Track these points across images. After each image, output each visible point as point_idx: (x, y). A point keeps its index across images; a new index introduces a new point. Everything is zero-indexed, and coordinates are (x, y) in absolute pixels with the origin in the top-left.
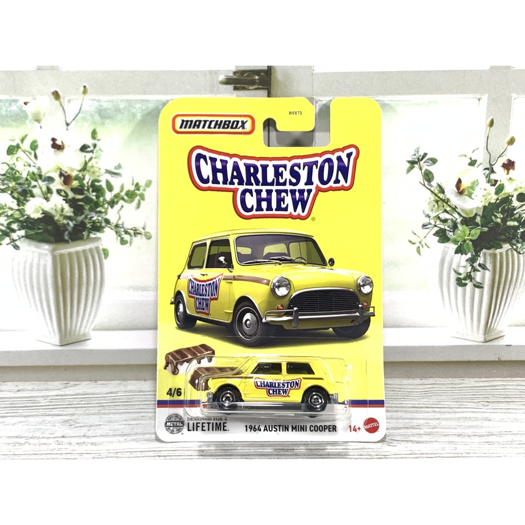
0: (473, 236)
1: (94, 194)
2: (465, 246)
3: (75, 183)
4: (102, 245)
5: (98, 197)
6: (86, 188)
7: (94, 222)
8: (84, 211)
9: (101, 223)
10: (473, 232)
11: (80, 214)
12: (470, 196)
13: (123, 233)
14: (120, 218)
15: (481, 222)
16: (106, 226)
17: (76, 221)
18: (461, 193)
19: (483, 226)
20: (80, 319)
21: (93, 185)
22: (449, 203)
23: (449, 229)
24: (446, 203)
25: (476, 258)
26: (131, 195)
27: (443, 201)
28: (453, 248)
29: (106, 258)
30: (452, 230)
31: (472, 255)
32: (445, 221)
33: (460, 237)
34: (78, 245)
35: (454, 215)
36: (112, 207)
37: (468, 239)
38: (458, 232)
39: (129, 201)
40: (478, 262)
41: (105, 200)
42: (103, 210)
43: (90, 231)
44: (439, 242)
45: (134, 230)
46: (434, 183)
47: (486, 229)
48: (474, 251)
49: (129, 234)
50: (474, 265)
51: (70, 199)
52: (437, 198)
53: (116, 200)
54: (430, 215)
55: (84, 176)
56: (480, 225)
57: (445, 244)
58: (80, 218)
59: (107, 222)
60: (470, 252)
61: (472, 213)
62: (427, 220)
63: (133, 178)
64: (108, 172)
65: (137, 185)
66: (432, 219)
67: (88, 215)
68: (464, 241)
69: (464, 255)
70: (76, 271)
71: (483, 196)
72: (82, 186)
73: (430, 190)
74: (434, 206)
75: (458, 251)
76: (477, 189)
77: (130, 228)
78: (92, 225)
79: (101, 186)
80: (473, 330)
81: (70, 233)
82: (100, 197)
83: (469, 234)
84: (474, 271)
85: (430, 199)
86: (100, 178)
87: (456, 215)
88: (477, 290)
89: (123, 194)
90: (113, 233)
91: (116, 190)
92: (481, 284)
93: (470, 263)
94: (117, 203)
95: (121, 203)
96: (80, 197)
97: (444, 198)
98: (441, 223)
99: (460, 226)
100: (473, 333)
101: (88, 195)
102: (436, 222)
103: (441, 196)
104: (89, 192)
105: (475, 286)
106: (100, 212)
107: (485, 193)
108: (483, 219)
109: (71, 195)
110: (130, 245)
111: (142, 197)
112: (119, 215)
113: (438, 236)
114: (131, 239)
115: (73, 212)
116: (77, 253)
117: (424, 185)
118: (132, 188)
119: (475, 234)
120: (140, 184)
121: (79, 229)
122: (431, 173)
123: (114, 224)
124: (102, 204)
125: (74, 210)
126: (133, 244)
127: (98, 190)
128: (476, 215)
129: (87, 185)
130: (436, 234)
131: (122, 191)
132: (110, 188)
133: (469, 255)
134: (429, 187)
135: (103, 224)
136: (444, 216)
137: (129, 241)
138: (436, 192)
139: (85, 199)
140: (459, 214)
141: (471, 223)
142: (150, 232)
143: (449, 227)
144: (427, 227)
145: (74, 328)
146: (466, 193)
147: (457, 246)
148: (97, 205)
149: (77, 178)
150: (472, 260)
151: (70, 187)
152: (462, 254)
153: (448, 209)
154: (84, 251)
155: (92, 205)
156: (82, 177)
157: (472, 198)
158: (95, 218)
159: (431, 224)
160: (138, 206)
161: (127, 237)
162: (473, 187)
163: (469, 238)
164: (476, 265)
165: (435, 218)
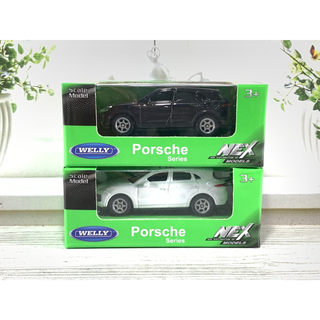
1: (8, 56)
5: (10, 58)
6: (1, 51)
7: (6, 80)
9: (11, 80)
13: (30, 90)
14: (28, 77)
16: (16, 83)
18: (315, 57)
21: (7, 49)
22: (305, 66)
23: (307, 89)
24: (303, 66)
26: (38, 57)
27: (301, 64)
28: (312, 105)
29: (14, 112)
30: (309, 89)
32: (303, 81)
33: (317, 95)
35: (310, 76)
36: (22, 67)
38: (315, 91)
39: (36, 62)
41: (16, 61)
42: (14, 70)
43: (2, 87)
44: (299, 99)
45: (39, 87)
46: (292, 49)
49: (35, 91)
52: (295, 62)
53: (25, 61)
54: (290, 76)
57: (304, 101)
59: (17, 80)
62: (288, 81)
65: (44, 48)
66: (292, 79)
67: (1, 74)
73: (289, 54)
74: (293, 68)
75: (316, 108)
77: (37, 86)
78: (4, 83)
79: (13, 49)
82: (12, 59)
85: (290, 62)
86: (13, 43)
87: (312, 76)
90: (22, 88)
91: (26, 53)
94: (27, 62)
95: (30, 63)
97: (301, 62)
98: (300, 83)
99: (315, 85)
101: (2, 56)
102: (295, 82)
103: (299, 59)
104: (3, 54)
106: (11, 71)
110: (36, 101)
111: (48, 59)
112: (28, 74)
113: (298, 95)
117: (284, 51)
118: (39, 51)
120: (46, 48)
123: (23, 82)
124: (13, 64)
126: (38, 99)
127: (10, 53)
129: (2, 48)
130: (297, 92)
131: (30, 53)
132: (21, 51)
135: (14, 82)
136: (302, 77)
137: (35, 96)
138: (295, 57)
140: (314, 75)
142: (53, 89)
143: (307, 86)
144: (288, 86)
146: (319, 58)
147: (315, 103)
148: (9, 65)
153: (305, 71)
155: (5, 65)
158: (5, 77)
159: (291, 84)
160: (44, 66)
161: (33, 94)
165: (295, 79)
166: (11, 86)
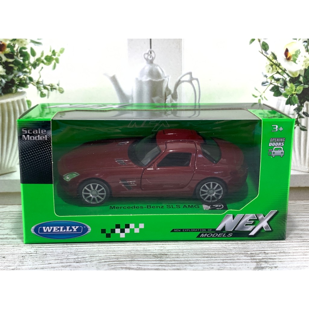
0: (298, 91)
1: (22, 58)
2: (293, 99)
3: (8, 50)
4: (26, 97)
5: (24, 60)
6: (16, 54)
7: (21, 80)
8: (14, 71)
9: (25, 80)
10: (298, 88)
11: (10, 74)
12: (295, 61)
13: (42, 88)
14: (40, 77)
15: (303, 81)
16: (30, 83)
17: (8, 79)
18: (288, 59)
19: (305, 84)
20: (8, 156)
21: (21, 52)
22: (280, 67)
23: (281, 86)
24: (279, 66)
25: (301, 108)
26: (49, 59)
27: (276, 65)
28: (285, 100)
30: (283, 87)
31: (298, 106)
32: (278, 80)
33: (289, 92)
34: (9, 98)
35: (284, 75)
36: (35, 68)
37: (294, 94)
38: (288, 88)
39: (48, 64)
40: (302, 111)
41: (29, 63)
42: (28, 71)
43: (18, 86)
44: (275, 95)
45: (51, 86)
46: (269, 52)
47: (307, 86)
48: (300, 102)
49: (47, 89)
50: (300, 113)
51: (3, 62)
52: (271, 63)
53: (37, 63)
54: (267, 76)
55: (14, 45)
56: (303, 83)
57: (279, 97)
58: (11, 77)
59: (31, 79)
60: (296, 103)
61: (297, 74)
62: (265, 80)
63: (51, 46)
64: (32, 41)
65: (54, 52)
66: (268, 78)
67: (16, 74)
68: (292, 95)
69: (292, 106)
70: (7, 118)
71: (304, 61)
72: (13, 52)
73: (266, 56)
74: (270, 69)
75: (288, 103)
76: (299, 56)
77: (48, 84)
78: (19, 82)
79: (26, 52)
80: (301, 163)
81: (2, 88)
82: (26, 61)
83: (296, 90)
84: (300, 118)
85: (267, 63)
86: (26, 46)
87: (285, 75)
88: (303, 132)
89: (43, 58)
90: (35, 88)
91: (38, 56)
92: (305, 127)
93: (296, 112)
94: (39, 65)
95: (42, 65)
96: (11, 60)
97: (276, 63)
98: (275, 81)
99: (288, 84)
100: (301, 165)
101: (17, 59)
102: (271, 81)
103: (274, 61)
104: (18, 57)
105: (301, 129)
106: (26, 72)
107: (305, 59)
108: (305, 78)
109: (4, 59)
110: (48, 98)
111: (57, 61)
112: (40, 74)
113: (273, 91)
114: (48, 93)
115: (6, 72)
116: (8, 103)
117: (262, 53)
118: (50, 54)
119: (300, 89)
120: (56, 51)
121: (10, 85)
122: (266, 44)
123: (36, 81)
124: (27, 66)
125: (6, 71)
126: (50, 97)
127: (25, 55)
128: (300, 75)
129: (16, 52)
130: (272, 90)
131: (42, 56)
132: (33, 54)
133: (296, 106)
134: (266, 55)
135: (28, 81)
136: (277, 76)
137: (47, 94)
138: (271, 58)
139: (14, 62)
140: (287, 74)
141: (296, 81)
142: (63, 88)
143: (281, 84)
144: (265, 84)
145: (3, 162)
146: (292, 59)
148: (24, 66)
149: (9, 46)
150: (298, 110)
151: (4, 53)
152: (291, 105)
153: (280, 71)
154: (13, 102)
155: (20, 66)
156: (13, 45)
157: (296, 63)
158: (21, 77)
159: (268, 82)
160: (54, 67)
161: (45, 92)
162: (296, 54)
163: (295, 92)
164: (301, 113)
165: (271, 78)
166: (26, 85)
